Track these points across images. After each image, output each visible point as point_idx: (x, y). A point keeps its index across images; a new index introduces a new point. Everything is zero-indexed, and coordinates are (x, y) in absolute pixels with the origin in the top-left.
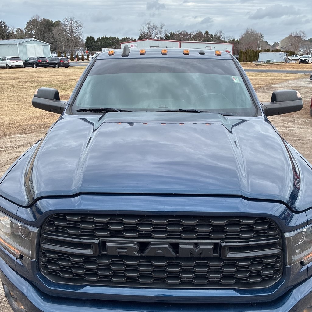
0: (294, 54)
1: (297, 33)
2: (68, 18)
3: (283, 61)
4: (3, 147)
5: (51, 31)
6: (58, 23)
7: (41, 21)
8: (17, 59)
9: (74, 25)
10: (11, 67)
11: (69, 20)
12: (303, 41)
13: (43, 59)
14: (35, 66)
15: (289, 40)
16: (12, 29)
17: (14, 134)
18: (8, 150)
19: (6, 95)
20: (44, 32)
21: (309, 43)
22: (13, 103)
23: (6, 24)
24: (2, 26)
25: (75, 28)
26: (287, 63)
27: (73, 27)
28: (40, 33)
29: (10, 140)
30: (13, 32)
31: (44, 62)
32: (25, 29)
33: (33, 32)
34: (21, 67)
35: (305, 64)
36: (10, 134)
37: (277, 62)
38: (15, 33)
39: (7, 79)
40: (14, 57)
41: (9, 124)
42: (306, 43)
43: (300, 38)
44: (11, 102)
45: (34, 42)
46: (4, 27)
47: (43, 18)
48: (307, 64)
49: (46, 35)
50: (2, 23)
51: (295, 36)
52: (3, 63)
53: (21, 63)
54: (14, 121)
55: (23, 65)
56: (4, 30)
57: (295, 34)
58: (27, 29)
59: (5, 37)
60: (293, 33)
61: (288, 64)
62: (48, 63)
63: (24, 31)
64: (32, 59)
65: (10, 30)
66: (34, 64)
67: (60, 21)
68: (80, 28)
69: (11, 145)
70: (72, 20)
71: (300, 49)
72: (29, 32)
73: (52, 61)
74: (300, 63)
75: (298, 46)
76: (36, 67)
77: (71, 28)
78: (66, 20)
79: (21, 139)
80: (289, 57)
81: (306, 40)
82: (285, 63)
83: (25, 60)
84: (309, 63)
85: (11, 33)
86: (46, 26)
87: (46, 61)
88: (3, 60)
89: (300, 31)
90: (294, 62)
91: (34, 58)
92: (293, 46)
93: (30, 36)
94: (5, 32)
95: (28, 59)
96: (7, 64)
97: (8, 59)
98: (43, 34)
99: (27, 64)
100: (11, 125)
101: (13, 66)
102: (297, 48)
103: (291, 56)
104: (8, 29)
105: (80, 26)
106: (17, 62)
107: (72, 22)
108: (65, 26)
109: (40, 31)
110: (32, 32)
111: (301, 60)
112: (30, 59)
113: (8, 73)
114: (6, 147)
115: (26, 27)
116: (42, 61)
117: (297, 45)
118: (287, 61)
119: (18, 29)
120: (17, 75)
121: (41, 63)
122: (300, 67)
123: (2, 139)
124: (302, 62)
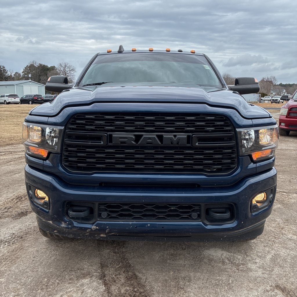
0: (267, 95)
1: (268, 78)
2: (63, 63)
3: (257, 101)
4: (7, 152)
5: (46, 75)
6: (53, 68)
7: (38, 66)
8: (15, 96)
9: (67, 69)
10: (9, 103)
11: (63, 65)
12: (274, 85)
13: (39, 96)
14: (30, 102)
15: (262, 84)
16: (11, 72)
17: (15, 144)
18: (11, 154)
19: (5, 121)
20: (40, 76)
21: (280, 87)
22: (13, 125)
23: (5, 68)
24: (2, 69)
25: (69, 72)
26: (260, 102)
27: (66, 71)
28: (36, 76)
29: (13, 147)
30: (11, 75)
31: (40, 99)
32: (22, 73)
33: (30, 76)
34: (18, 104)
35: (276, 104)
36: (12, 144)
37: (251, 101)
38: (13, 76)
39: (5, 111)
40: (12, 94)
41: (11, 138)
42: (277, 87)
43: (271, 82)
44: (11, 125)
45: (30, 83)
46: (4, 71)
47: (40, 64)
48: (279, 103)
49: (41, 78)
50: (2, 67)
51: (267, 81)
52: (2, 100)
53: (18, 100)
54: (15, 137)
55: (19, 101)
56: (3, 73)
57: (266, 78)
58: (24, 73)
59: (4, 80)
60: (264, 78)
61: (261, 104)
62: (43, 100)
63: (22, 74)
64: (29, 96)
65: (9, 74)
66: (30, 100)
67: (55, 66)
68: (73, 72)
69: (14, 151)
70: (66, 65)
71: (272, 92)
72: (26, 76)
73: (46, 99)
74: (272, 103)
75: (270, 90)
76: (32, 104)
77: (65, 72)
78: (61, 65)
79: (22, 147)
80: (261, 98)
81: (277, 85)
82: (258, 103)
83: (22, 97)
84: (280, 103)
85: (9, 76)
86: (42, 70)
87: (41, 98)
88: (2, 97)
89: (271, 76)
90: (267, 102)
91: (30, 96)
92: (265, 89)
93: (27, 79)
94: (3, 75)
95: (25, 97)
96: (5, 101)
97: (7, 96)
98: (39, 77)
99: (24, 101)
100: (12, 139)
101: (10, 102)
102: (269, 91)
103: (264, 97)
104: (6, 72)
105: (73, 70)
106: (15, 98)
107: (65, 67)
108: (59, 70)
109: (36, 75)
110: (28, 75)
111: (273, 100)
112: (27, 96)
113: (6, 107)
114: (9, 152)
115: (23, 71)
116: (38, 98)
117: (269, 88)
118: (260, 101)
119: (16, 73)
120: (15, 109)
121: (36, 100)
122: (272, 106)
123: (6, 147)
124: (274, 102)
